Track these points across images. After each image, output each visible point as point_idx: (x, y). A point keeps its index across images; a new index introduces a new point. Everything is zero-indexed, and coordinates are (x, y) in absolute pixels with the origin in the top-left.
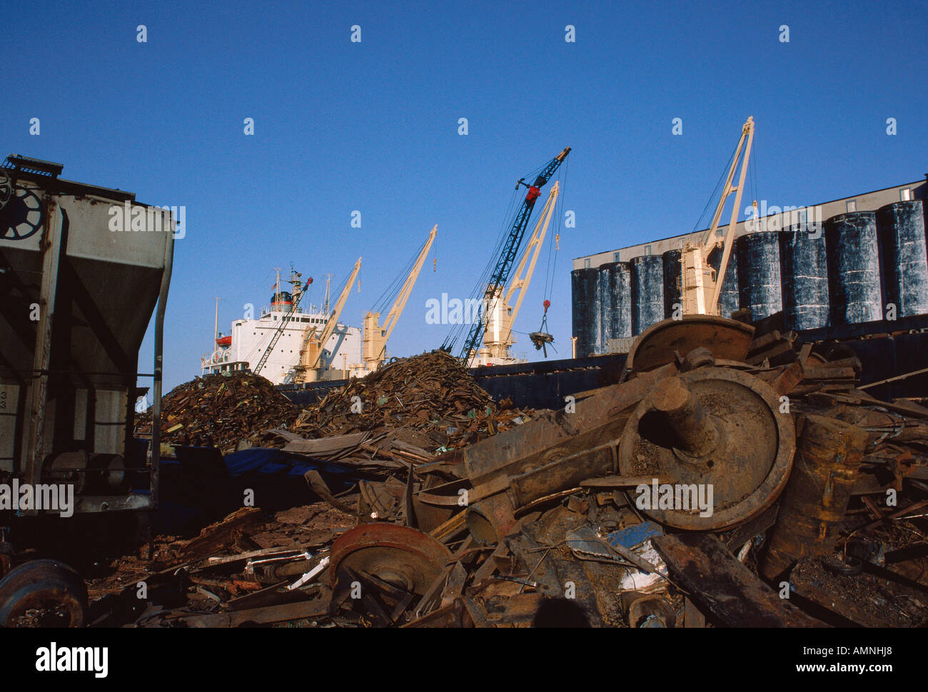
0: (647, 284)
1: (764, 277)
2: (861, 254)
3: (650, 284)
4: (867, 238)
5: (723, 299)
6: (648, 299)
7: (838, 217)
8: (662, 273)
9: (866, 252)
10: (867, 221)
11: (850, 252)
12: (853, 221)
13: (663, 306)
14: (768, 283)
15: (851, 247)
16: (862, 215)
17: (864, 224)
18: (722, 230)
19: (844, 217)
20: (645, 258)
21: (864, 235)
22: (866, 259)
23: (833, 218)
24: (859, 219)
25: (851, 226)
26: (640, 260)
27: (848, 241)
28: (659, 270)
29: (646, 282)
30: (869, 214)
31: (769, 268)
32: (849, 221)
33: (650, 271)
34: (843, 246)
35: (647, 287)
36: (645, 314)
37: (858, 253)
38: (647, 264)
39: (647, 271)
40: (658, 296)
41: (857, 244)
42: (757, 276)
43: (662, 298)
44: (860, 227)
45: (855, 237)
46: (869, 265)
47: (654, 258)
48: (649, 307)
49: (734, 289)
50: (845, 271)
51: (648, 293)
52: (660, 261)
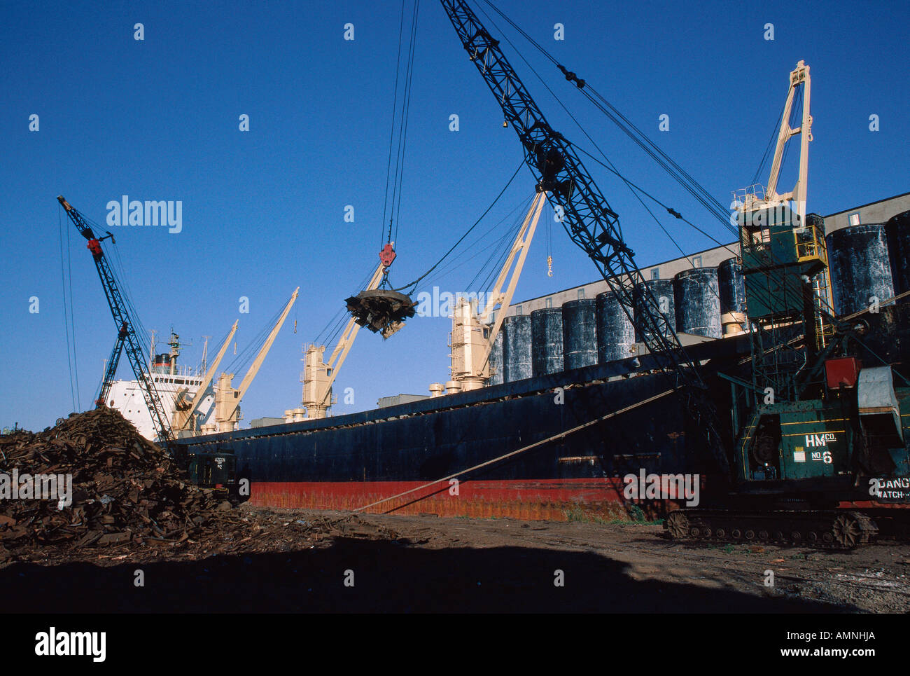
0: (516, 344)
1: (619, 335)
2: (704, 311)
3: (519, 344)
4: (710, 294)
5: (583, 358)
6: (517, 359)
7: (682, 273)
8: (530, 333)
9: (709, 308)
10: (709, 277)
11: (694, 309)
12: (696, 277)
13: (531, 367)
14: (622, 342)
15: (694, 304)
16: (704, 271)
17: (706, 280)
18: (583, 289)
19: (687, 273)
20: (514, 318)
21: (707, 291)
22: (709, 315)
23: (678, 274)
24: (700, 275)
25: (695, 283)
26: (510, 319)
27: (692, 298)
28: (527, 330)
29: (515, 342)
30: (711, 270)
31: (623, 326)
32: (692, 277)
33: (519, 331)
34: (687, 303)
35: (516, 348)
36: (513, 375)
37: (700, 309)
38: (515, 324)
39: (516, 331)
40: (527, 356)
41: (700, 300)
42: (612, 335)
43: (530, 359)
44: (703, 284)
45: (698, 293)
46: (712, 321)
47: (522, 318)
48: (518, 367)
49: (593, 348)
50: (689, 328)
51: (516, 353)
52: (529, 320)
